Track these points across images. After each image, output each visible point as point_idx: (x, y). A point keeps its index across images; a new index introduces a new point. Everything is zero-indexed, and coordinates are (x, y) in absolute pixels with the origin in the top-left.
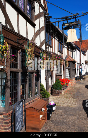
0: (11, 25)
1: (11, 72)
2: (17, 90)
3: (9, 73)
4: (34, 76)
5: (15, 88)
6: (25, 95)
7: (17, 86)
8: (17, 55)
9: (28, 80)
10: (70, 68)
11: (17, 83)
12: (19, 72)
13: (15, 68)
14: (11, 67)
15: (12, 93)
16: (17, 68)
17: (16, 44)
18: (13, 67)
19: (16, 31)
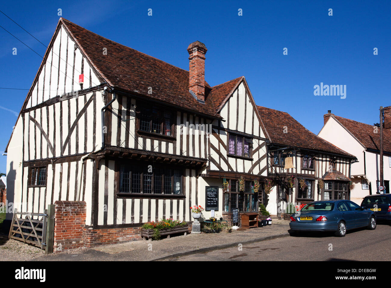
0: (231, 169)
1: (231, 194)
2: (236, 204)
3: (230, 194)
4: (251, 197)
5: (234, 202)
6: (243, 209)
7: (236, 202)
8: (236, 184)
9: (244, 200)
10: (330, 190)
11: (236, 200)
12: (237, 194)
13: (234, 191)
14: (231, 191)
15: (233, 205)
16: (236, 191)
17: (234, 179)
18: (233, 191)
19: (235, 170)
